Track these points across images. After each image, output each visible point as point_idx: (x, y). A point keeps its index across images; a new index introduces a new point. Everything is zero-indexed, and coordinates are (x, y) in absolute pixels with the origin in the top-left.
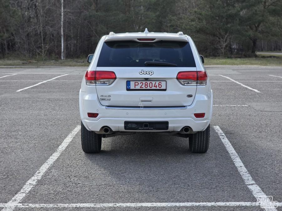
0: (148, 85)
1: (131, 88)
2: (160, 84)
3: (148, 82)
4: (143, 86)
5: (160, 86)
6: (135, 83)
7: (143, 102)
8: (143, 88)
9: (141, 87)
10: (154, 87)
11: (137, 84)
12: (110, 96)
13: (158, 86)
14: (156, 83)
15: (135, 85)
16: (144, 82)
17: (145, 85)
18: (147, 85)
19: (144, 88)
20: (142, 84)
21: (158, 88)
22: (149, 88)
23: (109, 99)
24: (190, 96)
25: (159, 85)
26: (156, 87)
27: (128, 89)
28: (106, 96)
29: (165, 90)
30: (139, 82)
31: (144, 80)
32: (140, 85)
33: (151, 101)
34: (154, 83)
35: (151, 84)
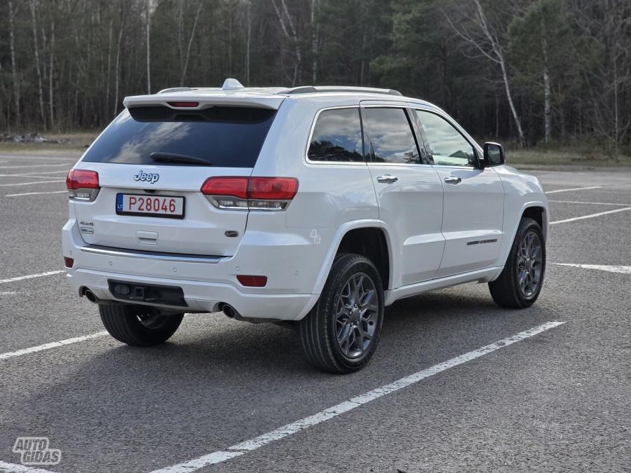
0: (152, 204)
1: (124, 210)
2: (172, 203)
3: (153, 198)
4: (144, 207)
5: (172, 209)
6: (131, 198)
7: (143, 242)
8: (143, 210)
9: (139, 209)
10: (162, 209)
11: (133, 201)
13: (168, 207)
14: (165, 200)
15: (131, 203)
16: (145, 198)
17: (148, 204)
18: (150, 204)
19: (145, 211)
20: (141, 201)
21: (168, 212)
22: (152, 211)
23: (91, 230)
24: (232, 234)
25: (171, 205)
26: (166, 209)
27: (120, 212)
28: (87, 224)
29: (182, 217)
30: (138, 197)
31: (144, 193)
32: (139, 203)
33: (155, 240)
34: (161, 199)
35: (157, 202)
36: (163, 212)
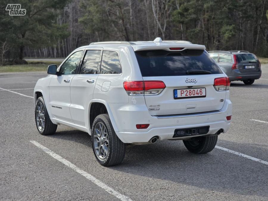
0: (192, 93)
1: (178, 97)
2: (201, 91)
3: (192, 90)
4: (188, 94)
5: (201, 93)
6: (181, 91)
7: (188, 110)
8: (188, 95)
9: (186, 95)
10: (197, 94)
11: (183, 92)
12: (160, 106)
13: (199, 93)
14: (197, 90)
15: (181, 93)
16: (188, 90)
17: (190, 93)
18: (191, 93)
19: (189, 96)
20: (187, 92)
21: (199, 95)
22: (192, 95)
23: (159, 108)
24: (222, 100)
25: (200, 92)
26: (198, 94)
27: (176, 98)
28: (155, 106)
29: (205, 96)
30: (185, 90)
31: (188, 88)
32: (185, 93)
33: (195, 108)
34: (196, 90)
35: (194, 91)
36: (197, 95)
